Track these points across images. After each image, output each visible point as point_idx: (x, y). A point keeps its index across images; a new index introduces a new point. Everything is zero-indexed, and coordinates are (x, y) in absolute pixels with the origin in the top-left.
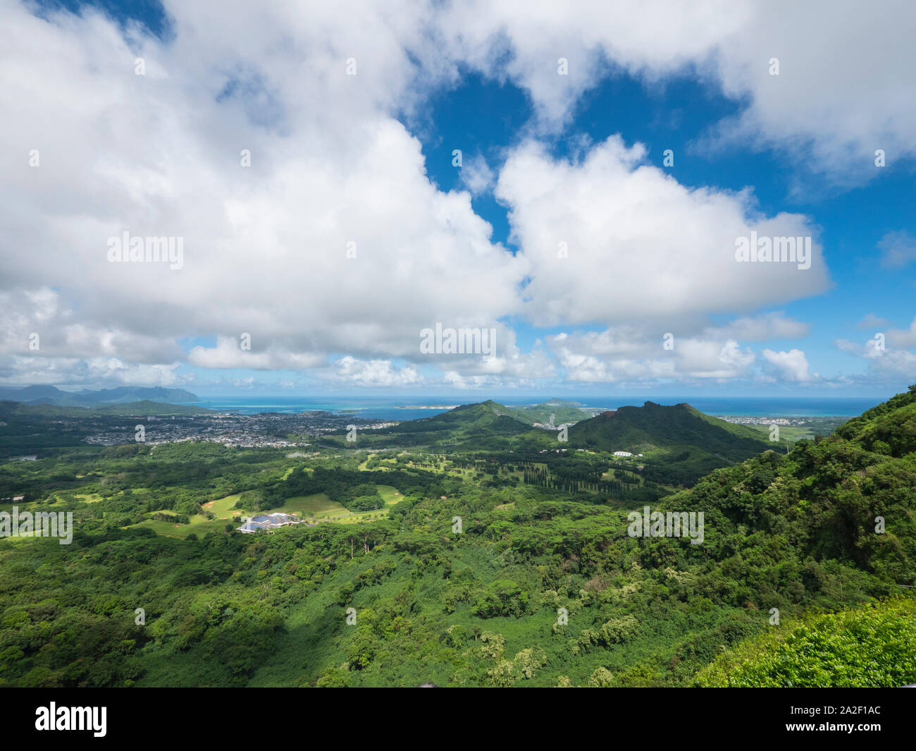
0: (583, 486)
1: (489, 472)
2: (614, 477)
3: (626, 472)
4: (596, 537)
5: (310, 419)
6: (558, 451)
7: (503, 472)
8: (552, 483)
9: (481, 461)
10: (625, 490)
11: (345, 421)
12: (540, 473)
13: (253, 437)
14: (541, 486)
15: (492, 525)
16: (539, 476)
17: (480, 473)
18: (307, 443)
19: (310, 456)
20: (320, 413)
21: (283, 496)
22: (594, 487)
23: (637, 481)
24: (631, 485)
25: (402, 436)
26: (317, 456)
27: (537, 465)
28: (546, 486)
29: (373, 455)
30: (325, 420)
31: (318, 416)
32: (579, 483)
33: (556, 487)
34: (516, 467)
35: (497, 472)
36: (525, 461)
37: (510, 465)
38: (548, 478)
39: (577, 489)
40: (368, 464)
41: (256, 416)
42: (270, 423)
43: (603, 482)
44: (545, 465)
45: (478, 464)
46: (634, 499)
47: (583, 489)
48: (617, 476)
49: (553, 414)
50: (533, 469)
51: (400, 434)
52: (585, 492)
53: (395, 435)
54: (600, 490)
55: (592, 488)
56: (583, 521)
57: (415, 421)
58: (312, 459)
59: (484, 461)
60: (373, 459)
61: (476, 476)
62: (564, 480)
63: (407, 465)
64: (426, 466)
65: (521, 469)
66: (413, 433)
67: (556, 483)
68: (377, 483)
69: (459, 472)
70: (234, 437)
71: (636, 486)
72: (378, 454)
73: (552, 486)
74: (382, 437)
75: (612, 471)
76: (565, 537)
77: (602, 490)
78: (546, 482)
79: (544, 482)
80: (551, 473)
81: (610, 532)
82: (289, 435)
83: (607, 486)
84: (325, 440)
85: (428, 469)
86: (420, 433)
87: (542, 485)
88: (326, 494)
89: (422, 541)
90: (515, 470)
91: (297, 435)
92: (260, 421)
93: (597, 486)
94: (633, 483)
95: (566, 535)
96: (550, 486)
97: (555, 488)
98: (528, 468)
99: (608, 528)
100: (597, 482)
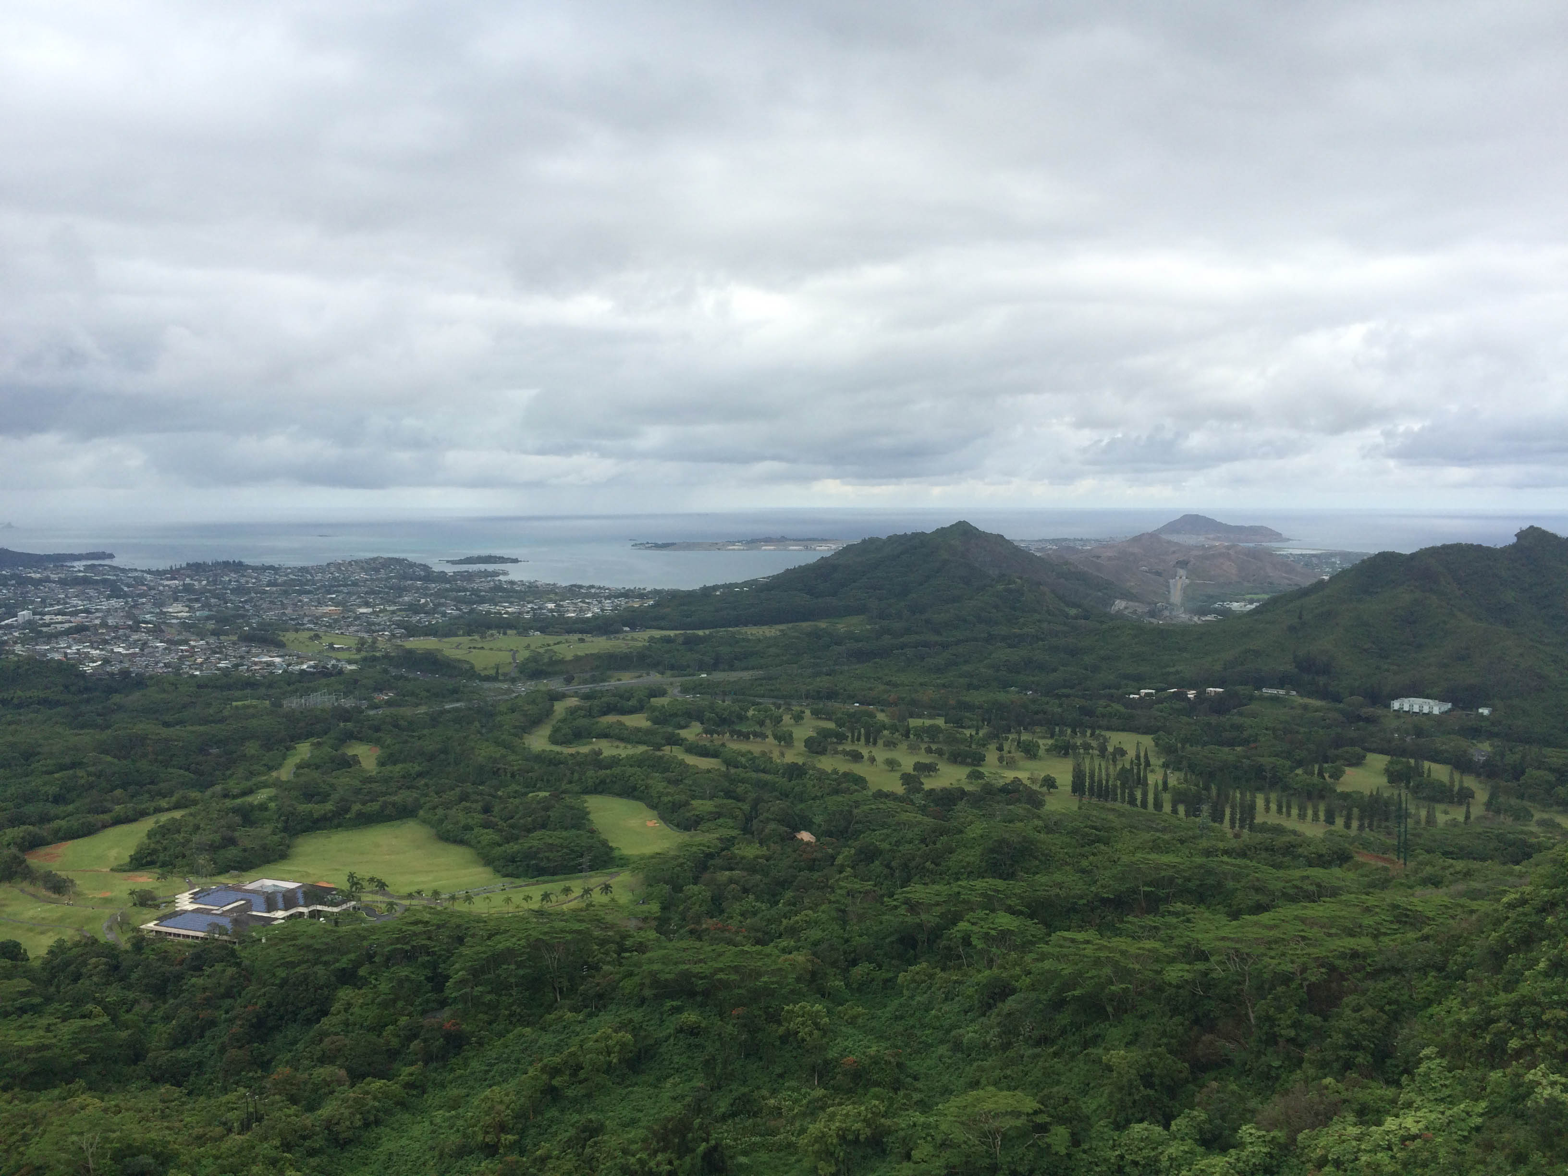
0: (1273, 807)
1: (956, 759)
2: (1383, 781)
3: (1426, 764)
4: (1304, 970)
5: (355, 584)
6: (1191, 694)
7: (1001, 759)
8: (1166, 797)
9: (928, 722)
10: (1418, 822)
11: (475, 592)
12: (1126, 762)
13: (170, 642)
14: (1127, 806)
15: (963, 925)
16: (1124, 774)
17: (927, 760)
18: (350, 662)
19: (364, 704)
20: (388, 563)
21: (285, 829)
22: (1310, 812)
23: (1464, 797)
24: (1439, 807)
25: (668, 640)
26: (389, 703)
27: (1116, 739)
28: (1144, 804)
29: (573, 702)
30: (406, 589)
31: (382, 574)
32: (1260, 802)
33: (1181, 809)
34: (1044, 743)
35: (982, 759)
36: (1076, 726)
37: (1025, 737)
38: (1154, 778)
39: (1253, 818)
40: (556, 730)
41: (174, 573)
42: (222, 597)
43: (1345, 796)
44: (1147, 741)
45: (920, 733)
46: (1446, 854)
47: (1273, 819)
48: (1394, 777)
49: (1181, 572)
50: (1103, 750)
51: (657, 634)
52: (1278, 830)
53: (640, 638)
54: (1330, 820)
55: (1302, 816)
56: (1265, 917)
57: (706, 592)
58: (372, 713)
59: (940, 722)
60: (572, 712)
61: (910, 770)
62: (1207, 788)
63: (684, 733)
64: (746, 736)
65: (1064, 750)
66: (700, 633)
67: (1179, 798)
68: (587, 791)
69: (857, 757)
70: (106, 642)
71: (1458, 814)
72: (586, 697)
73: (1167, 808)
74: (599, 644)
75: (1378, 761)
76: (1200, 966)
77: (1340, 822)
78: (1145, 794)
79: (1139, 795)
80: (1165, 766)
81: (1355, 955)
82: (290, 636)
83: (1356, 811)
84: (410, 652)
85: (755, 747)
86: (722, 632)
87: (1132, 801)
88: (424, 822)
89: (736, 969)
90: (1041, 752)
91: (317, 637)
92: (188, 589)
93: (1322, 808)
94: (1451, 802)
95: (1207, 959)
96: (1158, 805)
97: (1175, 811)
98: (1087, 747)
99: (1350, 943)
100: (1322, 797)
